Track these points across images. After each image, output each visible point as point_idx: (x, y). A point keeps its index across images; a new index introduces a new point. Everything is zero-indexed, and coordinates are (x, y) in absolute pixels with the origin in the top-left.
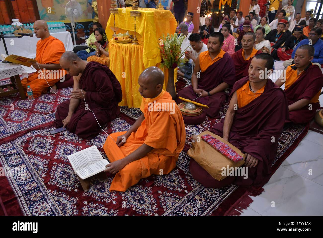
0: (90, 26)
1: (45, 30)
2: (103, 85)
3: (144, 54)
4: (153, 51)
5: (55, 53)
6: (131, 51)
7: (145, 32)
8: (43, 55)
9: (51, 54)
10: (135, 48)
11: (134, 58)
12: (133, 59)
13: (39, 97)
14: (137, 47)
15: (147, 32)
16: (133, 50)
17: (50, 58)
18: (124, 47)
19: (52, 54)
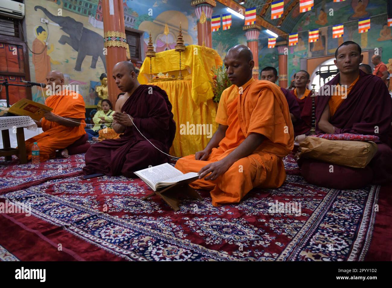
0: (92, 113)
1: (62, 81)
2: (161, 107)
3: (192, 89)
4: (203, 85)
5: (74, 105)
6: (177, 87)
7: (194, 64)
8: (57, 108)
9: (68, 106)
10: (182, 84)
11: (182, 94)
12: (180, 96)
13: (46, 161)
14: (184, 83)
15: (196, 64)
16: (180, 85)
17: (66, 111)
18: (168, 84)
19: (70, 107)
